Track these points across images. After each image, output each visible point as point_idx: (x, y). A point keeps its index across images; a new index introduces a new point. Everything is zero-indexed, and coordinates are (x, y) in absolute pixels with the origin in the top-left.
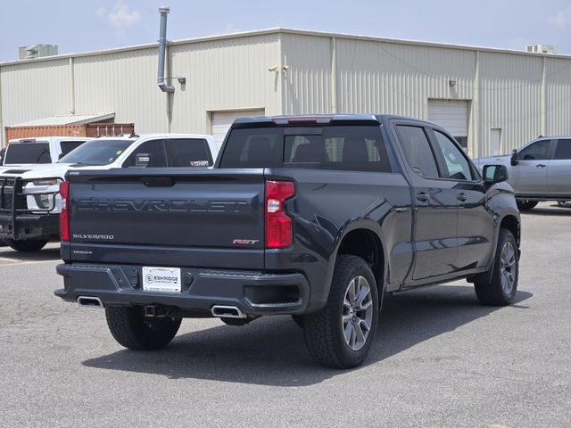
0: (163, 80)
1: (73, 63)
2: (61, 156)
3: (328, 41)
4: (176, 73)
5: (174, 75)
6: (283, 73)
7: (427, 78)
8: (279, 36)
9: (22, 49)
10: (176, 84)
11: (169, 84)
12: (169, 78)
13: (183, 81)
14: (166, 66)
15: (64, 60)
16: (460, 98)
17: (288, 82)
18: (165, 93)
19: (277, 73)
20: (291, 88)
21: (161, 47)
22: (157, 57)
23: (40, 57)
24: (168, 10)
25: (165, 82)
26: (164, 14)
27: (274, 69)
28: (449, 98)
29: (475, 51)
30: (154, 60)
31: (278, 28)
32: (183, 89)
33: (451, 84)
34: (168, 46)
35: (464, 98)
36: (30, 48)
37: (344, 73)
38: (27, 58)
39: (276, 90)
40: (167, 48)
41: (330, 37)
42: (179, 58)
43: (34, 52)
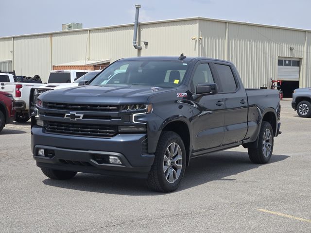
0: (136, 43)
1: (90, 33)
2: (75, 79)
3: (224, 24)
4: (143, 40)
5: (142, 40)
6: (199, 41)
7: (273, 44)
8: (198, 21)
9: (63, 25)
10: (142, 45)
11: (139, 45)
12: (139, 42)
13: (146, 44)
14: (138, 35)
15: (85, 31)
16: (296, 57)
17: (202, 46)
18: (137, 50)
19: (196, 41)
20: (203, 49)
21: (136, 26)
22: (133, 30)
23: (72, 30)
24: (140, 6)
25: (137, 44)
26: (138, 8)
27: (194, 39)
28: (290, 56)
29: (305, 32)
30: (131, 32)
31: (198, 17)
32: (146, 48)
33: (291, 49)
34: (139, 25)
35: (298, 57)
36: (68, 25)
37: (232, 40)
38: (66, 30)
39: (195, 50)
40: (139, 26)
41: (225, 23)
42: (144, 31)
43: (70, 27)
